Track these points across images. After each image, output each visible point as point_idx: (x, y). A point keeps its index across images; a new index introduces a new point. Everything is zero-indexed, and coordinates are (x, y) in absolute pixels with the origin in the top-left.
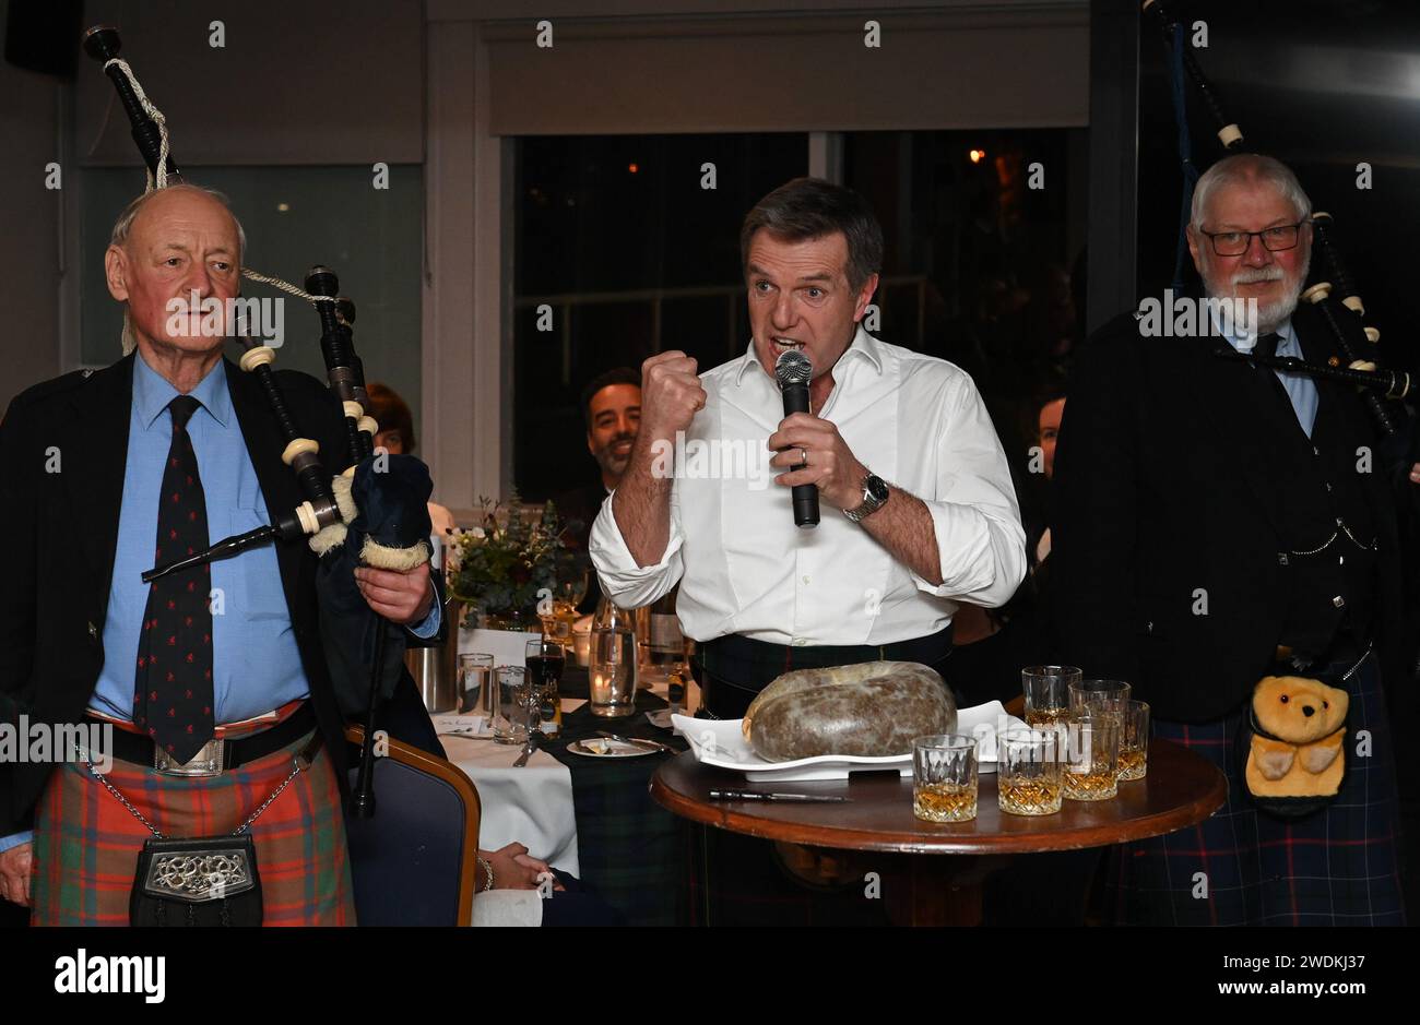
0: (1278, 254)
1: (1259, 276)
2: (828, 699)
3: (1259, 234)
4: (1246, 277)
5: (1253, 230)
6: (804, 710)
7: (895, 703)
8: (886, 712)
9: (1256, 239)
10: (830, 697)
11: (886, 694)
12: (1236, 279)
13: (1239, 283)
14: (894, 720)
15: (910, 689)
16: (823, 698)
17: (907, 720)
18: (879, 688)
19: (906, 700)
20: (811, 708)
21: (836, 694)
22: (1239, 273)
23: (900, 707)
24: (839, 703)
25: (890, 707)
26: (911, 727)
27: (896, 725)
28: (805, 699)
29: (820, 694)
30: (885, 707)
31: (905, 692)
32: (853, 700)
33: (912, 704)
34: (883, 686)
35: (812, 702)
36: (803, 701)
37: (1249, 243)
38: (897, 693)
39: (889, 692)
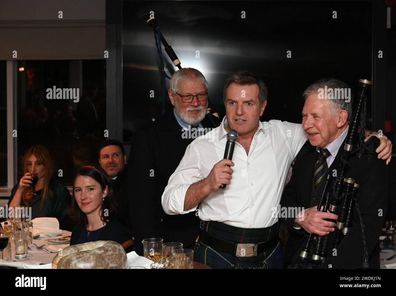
0: (202, 102)
1: (196, 109)
2: (86, 256)
3: (196, 96)
4: (192, 109)
5: (194, 95)
6: (78, 260)
7: (109, 256)
8: (106, 259)
9: (195, 98)
10: (86, 255)
11: (106, 253)
12: (188, 109)
13: (189, 111)
14: (109, 262)
15: (113, 250)
16: (84, 256)
17: (113, 261)
18: (103, 251)
19: (112, 254)
20: (80, 259)
21: (88, 254)
22: (189, 107)
23: (111, 257)
24: (90, 257)
25: (108, 257)
26: (115, 264)
27: (110, 263)
28: (78, 256)
29: (83, 254)
30: (106, 258)
31: (112, 252)
32: (95, 256)
33: (115, 256)
34: (104, 250)
35: (80, 257)
36: (77, 257)
37: (193, 99)
38: (109, 252)
39: (106, 252)
